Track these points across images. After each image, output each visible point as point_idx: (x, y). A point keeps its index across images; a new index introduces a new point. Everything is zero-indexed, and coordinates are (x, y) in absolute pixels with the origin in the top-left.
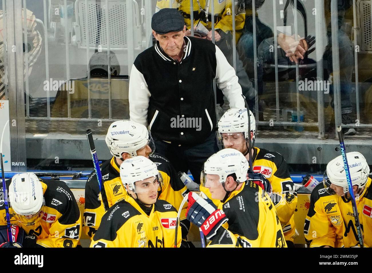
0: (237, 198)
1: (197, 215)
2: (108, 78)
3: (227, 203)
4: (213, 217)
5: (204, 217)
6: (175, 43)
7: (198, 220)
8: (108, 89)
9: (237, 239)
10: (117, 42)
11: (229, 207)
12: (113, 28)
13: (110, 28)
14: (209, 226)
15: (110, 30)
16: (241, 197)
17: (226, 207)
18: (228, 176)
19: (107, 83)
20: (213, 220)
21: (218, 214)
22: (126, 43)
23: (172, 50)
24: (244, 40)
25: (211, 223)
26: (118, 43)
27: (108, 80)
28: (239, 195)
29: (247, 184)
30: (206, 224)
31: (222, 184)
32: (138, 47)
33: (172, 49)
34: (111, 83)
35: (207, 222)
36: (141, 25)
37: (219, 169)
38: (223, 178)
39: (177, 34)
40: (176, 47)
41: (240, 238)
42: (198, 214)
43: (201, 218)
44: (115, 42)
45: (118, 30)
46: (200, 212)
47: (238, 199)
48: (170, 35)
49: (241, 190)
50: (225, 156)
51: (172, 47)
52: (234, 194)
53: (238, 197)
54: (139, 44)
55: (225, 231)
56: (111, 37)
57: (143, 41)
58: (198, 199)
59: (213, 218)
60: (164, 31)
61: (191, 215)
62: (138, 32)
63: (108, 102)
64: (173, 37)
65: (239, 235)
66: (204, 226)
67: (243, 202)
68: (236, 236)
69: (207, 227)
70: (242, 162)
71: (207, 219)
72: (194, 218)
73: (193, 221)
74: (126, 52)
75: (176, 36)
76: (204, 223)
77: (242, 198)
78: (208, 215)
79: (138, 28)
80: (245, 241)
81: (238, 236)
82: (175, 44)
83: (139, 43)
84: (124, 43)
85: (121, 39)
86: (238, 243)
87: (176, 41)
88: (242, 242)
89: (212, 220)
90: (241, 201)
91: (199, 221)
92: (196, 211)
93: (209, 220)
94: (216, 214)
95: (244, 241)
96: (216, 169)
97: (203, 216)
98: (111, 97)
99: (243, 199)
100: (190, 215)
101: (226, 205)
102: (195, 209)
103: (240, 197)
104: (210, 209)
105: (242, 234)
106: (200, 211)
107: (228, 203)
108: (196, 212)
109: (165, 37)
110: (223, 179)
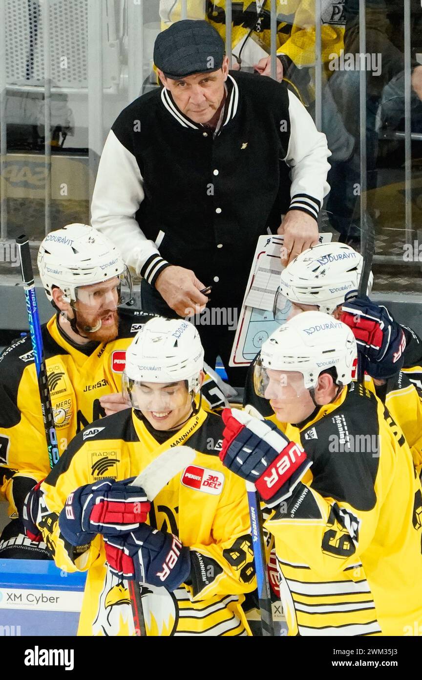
0: (333, 419)
1: (249, 456)
2: (44, 153)
3: (310, 428)
4: (286, 458)
5: (265, 460)
6: (204, 95)
7: (252, 467)
8: (44, 179)
9: (330, 507)
10: (66, 76)
11: (315, 437)
12: (57, 45)
13: (51, 45)
14: (277, 478)
15: (52, 49)
16: (343, 416)
17: (309, 437)
18: (321, 373)
19: (42, 165)
20: (286, 466)
21: (295, 452)
22: (85, 79)
23: (200, 112)
24: (340, 77)
25: (281, 472)
26: (68, 79)
27: (44, 158)
28: (337, 412)
29: (352, 390)
30: (270, 475)
31: (308, 391)
32: (111, 87)
33: (198, 110)
34: (50, 165)
35: (273, 471)
36: (118, 40)
37: (303, 359)
38: (311, 378)
39: (208, 76)
40: (207, 104)
41: (337, 505)
42: (251, 454)
43: (260, 461)
44: (62, 76)
45: (68, 50)
46: (257, 450)
47: (336, 421)
48: (193, 81)
49: (340, 402)
50: (313, 330)
51: (199, 105)
52: (326, 411)
53: (336, 417)
54: (115, 82)
55: (306, 490)
56: (53, 65)
57: (122, 76)
58: (248, 422)
59: (284, 461)
60: (180, 71)
61: (235, 457)
62: (113, 55)
63: (43, 205)
64: (201, 83)
65: (335, 498)
66: (266, 478)
67: (346, 428)
68: (328, 502)
69: (272, 481)
70: (348, 341)
71: (272, 462)
72: (241, 462)
73: (240, 468)
74: (84, 98)
75: (207, 80)
76: (267, 472)
77: (344, 420)
78: (273, 456)
79: (112, 46)
80: (348, 513)
81: (333, 501)
82: (205, 99)
83: (114, 78)
84: (82, 79)
85: (74, 70)
86: (333, 516)
87: (207, 91)
88: (341, 514)
89: (284, 465)
90: (341, 426)
91: (254, 469)
92: (247, 448)
93: (278, 465)
94: (291, 452)
95: (345, 512)
96: (296, 360)
97: (263, 457)
98: (50, 195)
99: (346, 421)
100: (233, 457)
101: (308, 432)
102: (245, 444)
103: (341, 417)
104: (277, 443)
105: (341, 497)
106: (256, 447)
107: (314, 429)
108: (247, 450)
109: (183, 83)
110: (312, 380)
